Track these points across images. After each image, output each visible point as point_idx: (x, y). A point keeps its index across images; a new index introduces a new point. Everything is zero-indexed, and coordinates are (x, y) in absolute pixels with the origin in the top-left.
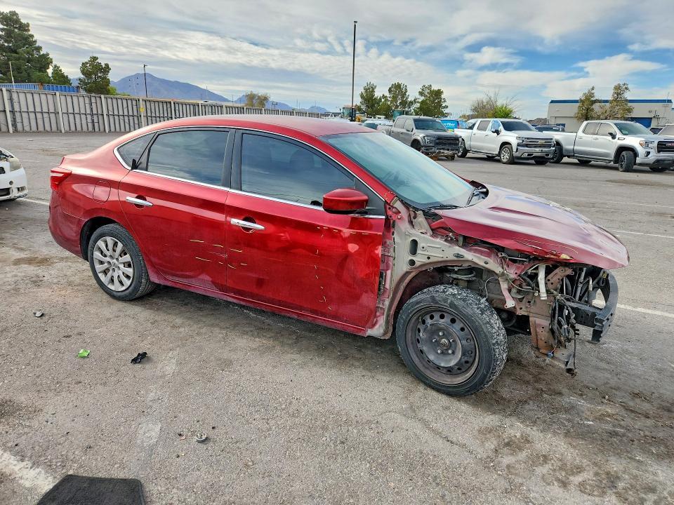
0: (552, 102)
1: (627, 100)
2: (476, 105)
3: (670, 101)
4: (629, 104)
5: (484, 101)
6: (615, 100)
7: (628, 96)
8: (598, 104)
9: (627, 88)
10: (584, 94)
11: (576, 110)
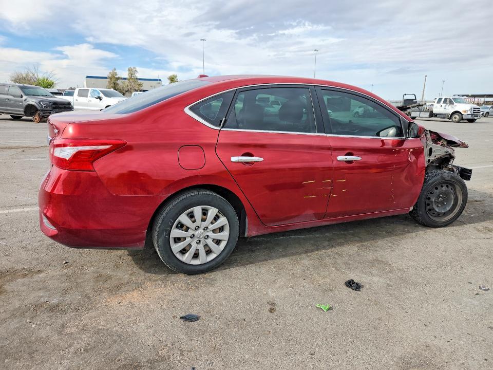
0: (88, 77)
1: (137, 79)
2: (16, 77)
3: (160, 80)
4: (140, 81)
5: (23, 73)
6: (131, 78)
7: (138, 76)
8: (120, 80)
9: (136, 71)
10: (110, 73)
11: (107, 84)
